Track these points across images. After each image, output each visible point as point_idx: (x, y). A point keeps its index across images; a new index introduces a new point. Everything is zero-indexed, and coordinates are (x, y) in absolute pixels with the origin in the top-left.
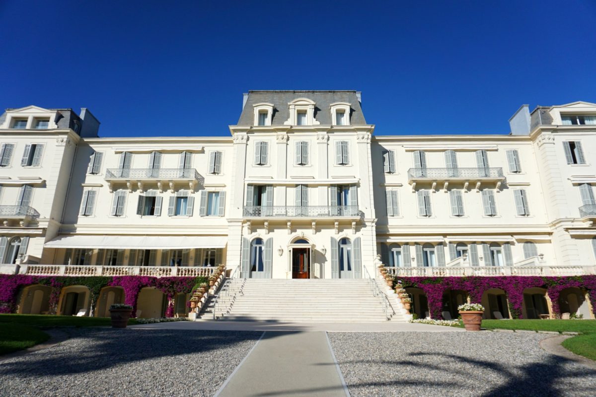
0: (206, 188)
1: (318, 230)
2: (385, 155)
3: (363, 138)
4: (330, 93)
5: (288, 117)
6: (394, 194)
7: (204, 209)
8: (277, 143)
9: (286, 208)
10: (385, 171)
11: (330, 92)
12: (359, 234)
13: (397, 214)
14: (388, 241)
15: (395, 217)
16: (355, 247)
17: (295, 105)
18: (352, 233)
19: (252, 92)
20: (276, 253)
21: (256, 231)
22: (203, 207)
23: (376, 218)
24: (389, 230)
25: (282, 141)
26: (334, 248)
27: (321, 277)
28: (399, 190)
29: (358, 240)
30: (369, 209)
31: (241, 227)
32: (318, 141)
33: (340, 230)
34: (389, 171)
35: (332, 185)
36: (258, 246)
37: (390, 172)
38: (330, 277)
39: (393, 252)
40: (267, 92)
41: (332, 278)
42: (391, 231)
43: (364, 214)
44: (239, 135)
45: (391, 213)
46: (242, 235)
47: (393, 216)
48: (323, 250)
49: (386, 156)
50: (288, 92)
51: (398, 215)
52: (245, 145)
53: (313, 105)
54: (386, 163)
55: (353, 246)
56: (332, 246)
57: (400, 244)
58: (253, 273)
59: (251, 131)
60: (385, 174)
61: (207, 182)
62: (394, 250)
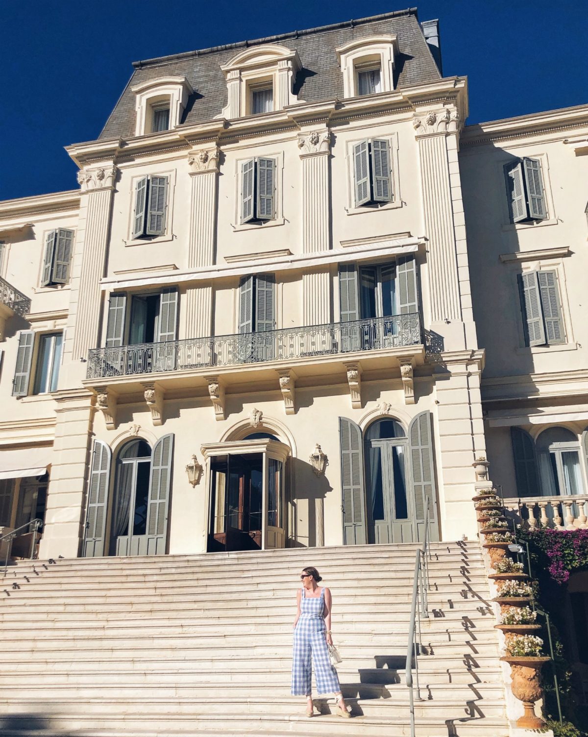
0: (34, 324)
1: (301, 400)
2: (512, 173)
3: (432, 121)
4: (342, 30)
5: (225, 103)
6: (547, 280)
7: (23, 377)
8: (192, 174)
9: (213, 344)
10: (516, 220)
11: (342, 26)
12: (426, 403)
13: (558, 337)
14: (534, 420)
15: (552, 348)
16: (414, 442)
17: (241, 70)
18: (403, 400)
19: (142, 65)
20: (182, 478)
21: (131, 420)
22: (21, 374)
23: (480, 347)
24: (538, 386)
25: (203, 167)
26: (350, 452)
27: (312, 543)
28: (560, 267)
29: (426, 421)
30: (456, 323)
31: (88, 411)
32: (303, 151)
33: (368, 394)
34: (525, 216)
35: (344, 267)
36: (135, 462)
37: (528, 220)
38: (340, 543)
39: (553, 455)
40: (178, 58)
41: (345, 542)
42: (545, 390)
43: (441, 338)
44: (93, 170)
45: (538, 337)
46: (91, 434)
47: (546, 345)
48: (316, 457)
49: (516, 173)
50: (231, 48)
51: (563, 342)
52: (109, 192)
53: (288, 59)
54: (518, 196)
55: (408, 441)
56: (343, 445)
57: (573, 429)
58: (122, 540)
59: (123, 155)
60: (518, 226)
61: (36, 308)
62: (557, 448)
